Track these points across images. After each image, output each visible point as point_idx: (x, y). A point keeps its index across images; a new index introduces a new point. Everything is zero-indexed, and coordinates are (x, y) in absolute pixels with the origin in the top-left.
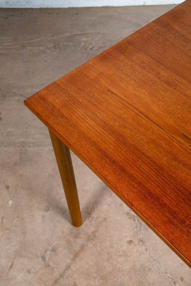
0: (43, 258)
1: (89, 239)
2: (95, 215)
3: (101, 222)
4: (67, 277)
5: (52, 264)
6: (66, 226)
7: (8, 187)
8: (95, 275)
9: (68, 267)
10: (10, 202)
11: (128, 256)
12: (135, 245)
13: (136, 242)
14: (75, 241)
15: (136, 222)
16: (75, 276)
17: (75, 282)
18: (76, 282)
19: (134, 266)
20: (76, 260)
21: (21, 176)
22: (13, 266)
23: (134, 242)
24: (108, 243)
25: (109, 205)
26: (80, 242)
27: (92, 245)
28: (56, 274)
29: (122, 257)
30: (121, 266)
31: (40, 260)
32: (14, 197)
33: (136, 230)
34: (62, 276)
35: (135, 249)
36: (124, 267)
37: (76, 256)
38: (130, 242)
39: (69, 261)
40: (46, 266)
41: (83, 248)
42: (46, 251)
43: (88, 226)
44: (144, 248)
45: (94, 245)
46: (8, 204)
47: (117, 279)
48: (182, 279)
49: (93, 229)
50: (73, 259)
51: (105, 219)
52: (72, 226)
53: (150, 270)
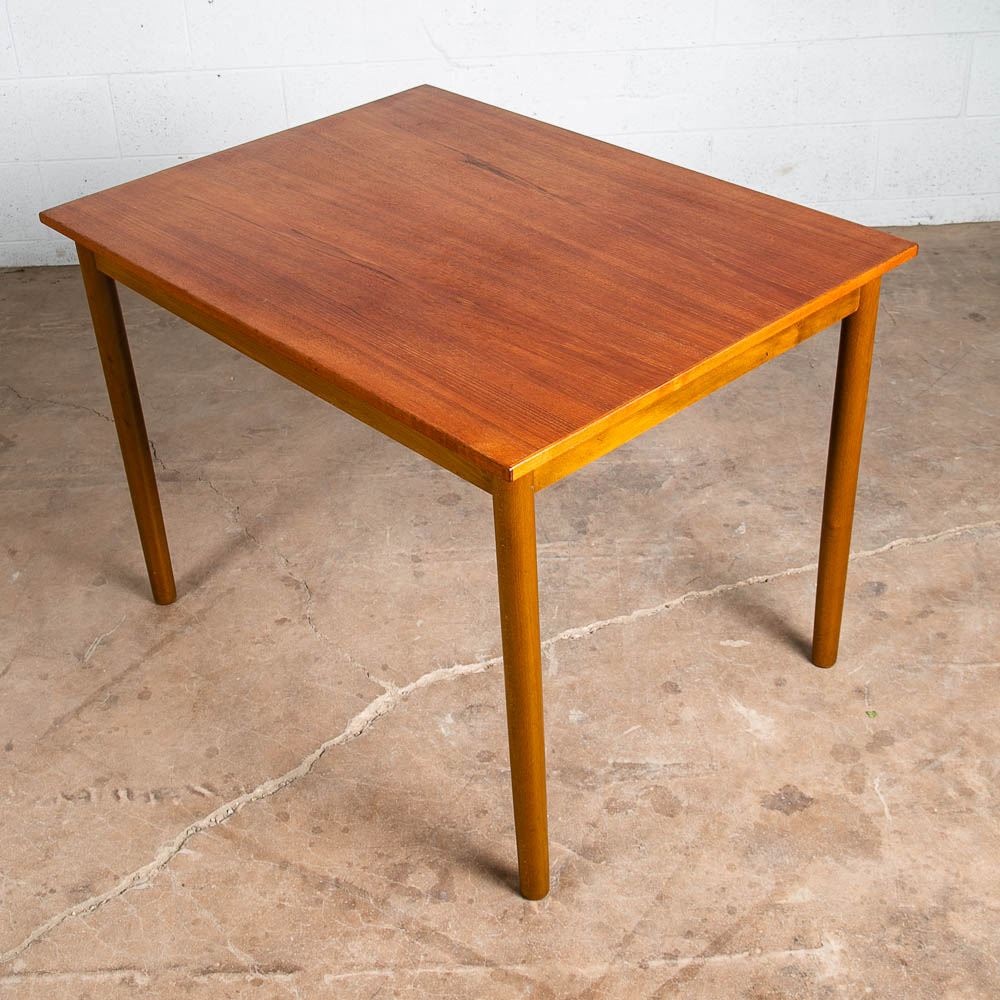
0: (80, 656)
1: (188, 622)
2: (208, 585)
3: (221, 595)
4: (130, 681)
5: (97, 664)
6: (140, 605)
7: (13, 553)
8: (193, 675)
9: (134, 667)
10: (16, 576)
11: (273, 643)
12: (293, 625)
13: (295, 620)
14: (156, 627)
15: (302, 590)
16: (148, 678)
17: (146, 688)
18: (149, 686)
19: (284, 656)
20: (154, 655)
21: (47, 533)
22: (10, 671)
23: (290, 621)
24: (232, 626)
25: (244, 568)
26: (167, 627)
27: (195, 631)
28: (106, 678)
29: (259, 645)
30: (253, 658)
31: (73, 658)
32: (25, 566)
33: (298, 602)
34: (117, 680)
35: (292, 631)
36: (260, 659)
37: (155, 648)
38: (282, 621)
39: (139, 658)
40: (84, 668)
41: (171, 637)
42: (86, 646)
43: (188, 603)
44: (310, 629)
45: (199, 631)
46: (10, 577)
47: (243, 677)
48: (385, 668)
49: (201, 607)
50: (149, 654)
51: (231, 591)
52: (154, 605)
53: (317, 659)
